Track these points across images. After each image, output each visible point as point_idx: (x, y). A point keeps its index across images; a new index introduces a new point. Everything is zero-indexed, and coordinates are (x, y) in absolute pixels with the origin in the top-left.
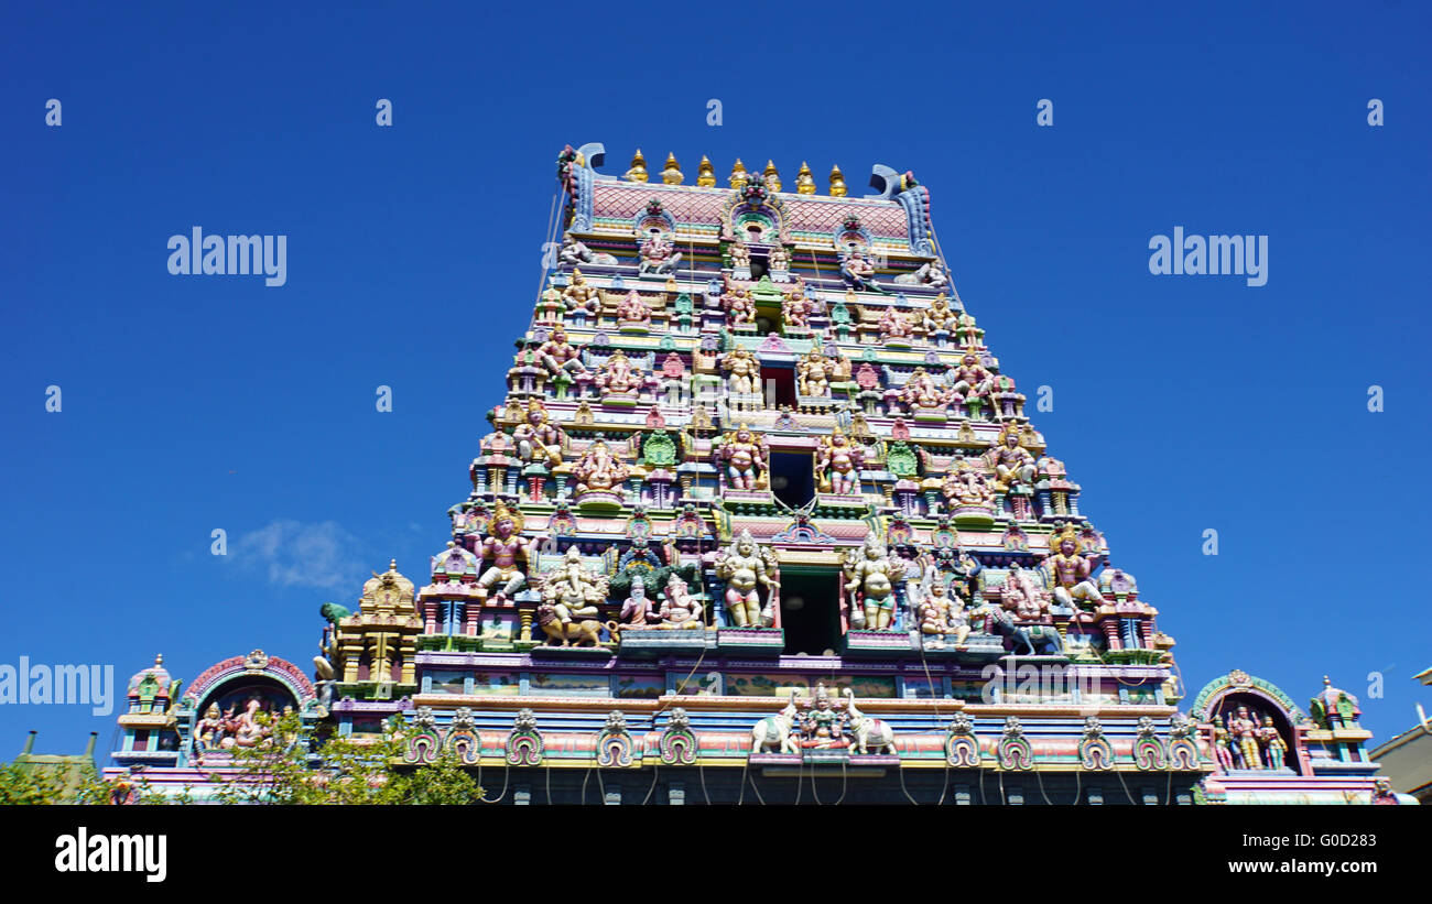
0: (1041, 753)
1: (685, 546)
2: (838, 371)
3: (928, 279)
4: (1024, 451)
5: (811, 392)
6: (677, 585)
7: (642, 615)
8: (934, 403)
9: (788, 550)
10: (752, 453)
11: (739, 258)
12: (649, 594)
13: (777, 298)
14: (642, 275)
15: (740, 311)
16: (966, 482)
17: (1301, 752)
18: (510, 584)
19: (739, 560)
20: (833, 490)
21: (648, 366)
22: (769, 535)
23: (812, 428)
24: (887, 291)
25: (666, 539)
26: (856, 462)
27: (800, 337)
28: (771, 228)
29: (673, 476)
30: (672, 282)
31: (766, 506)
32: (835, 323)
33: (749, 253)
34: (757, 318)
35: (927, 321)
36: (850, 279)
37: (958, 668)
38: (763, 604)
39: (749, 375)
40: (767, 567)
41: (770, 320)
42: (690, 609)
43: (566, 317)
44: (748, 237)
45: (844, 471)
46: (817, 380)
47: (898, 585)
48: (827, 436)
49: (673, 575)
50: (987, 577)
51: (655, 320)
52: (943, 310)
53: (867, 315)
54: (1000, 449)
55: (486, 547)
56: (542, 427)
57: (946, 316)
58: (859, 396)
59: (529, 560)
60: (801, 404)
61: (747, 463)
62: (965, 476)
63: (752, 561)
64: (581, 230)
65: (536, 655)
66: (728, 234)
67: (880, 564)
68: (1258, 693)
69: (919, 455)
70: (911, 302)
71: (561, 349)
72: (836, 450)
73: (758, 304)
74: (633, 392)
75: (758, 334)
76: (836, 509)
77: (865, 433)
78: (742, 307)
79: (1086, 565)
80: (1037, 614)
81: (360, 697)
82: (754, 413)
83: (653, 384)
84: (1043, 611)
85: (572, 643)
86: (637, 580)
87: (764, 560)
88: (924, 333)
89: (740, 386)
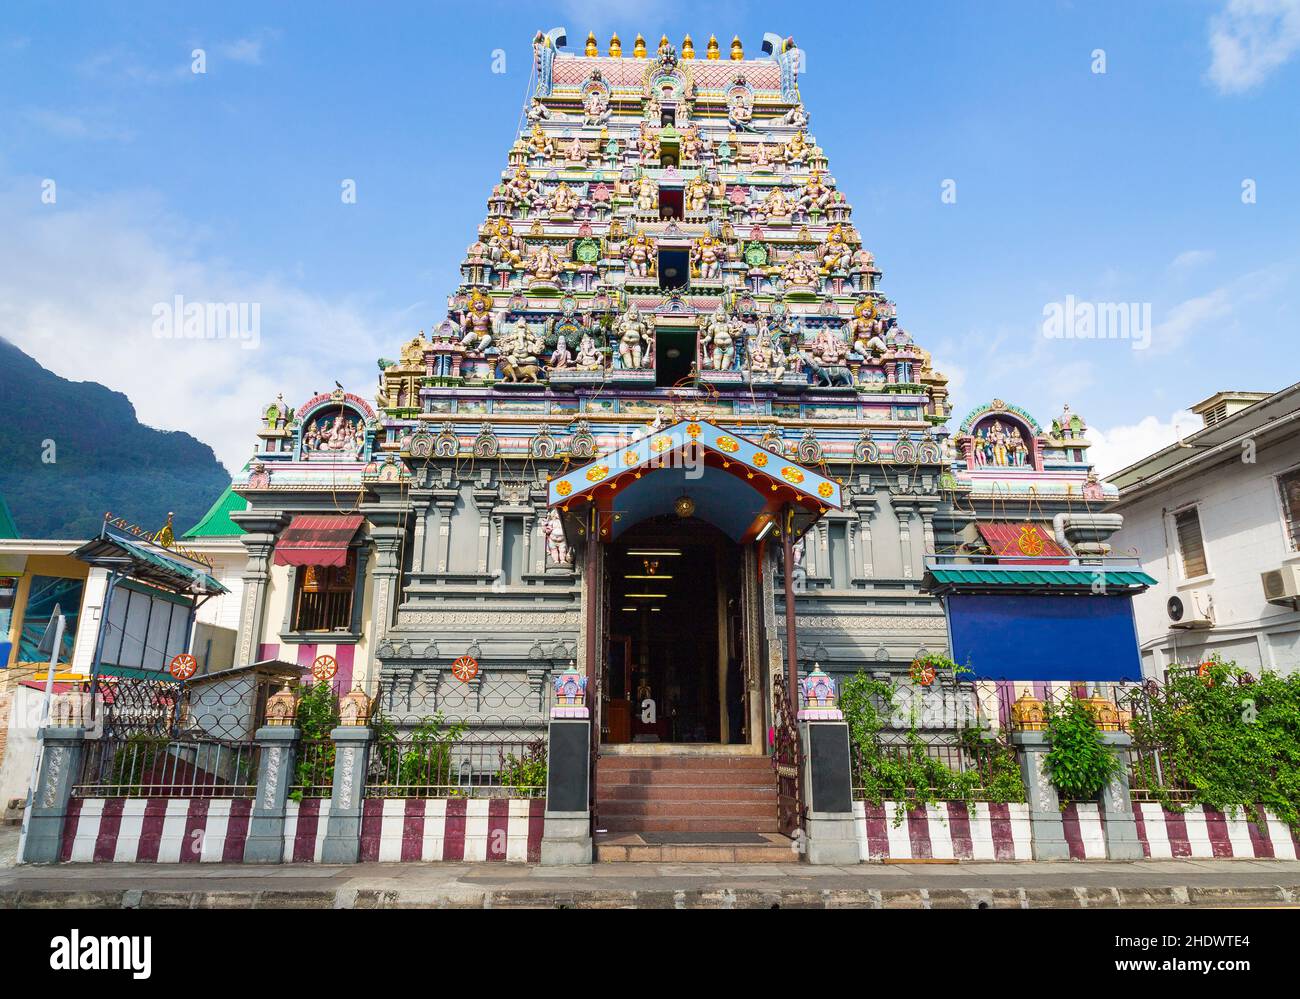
0: (828, 451)
1: (597, 316)
2: (716, 192)
3: (792, 120)
4: (844, 245)
5: (694, 208)
6: (587, 342)
7: (563, 361)
8: (782, 213)
9: (663, 317)
10: (646, 252)
11: (653, 111)
14: (584, 126)
15: (649, 151)
16: (798, 268)
17: (1037, 455)
18: (482, 343)
19: (629, 324)
20: (701, 276)
22: (653, 307)
23: (691, 233)
24: (760, 131)
25: (585, 311)
27: (691, 168)
28: (680, 87)
29: (594, 269)
30: (604, 131)
31: (653, 288)
32: (719, 157)
33: (661, 107)
34: (661, 155)
36: (733, 122)
37: (776, 395)
38: (643, 352)
39: (651, 196)
40: (647, 329)
41: (670, 155)
45: (710, 263)
46: (698, 199)
48: (700, 238)
49: (585, 335)
50: (806, 334)
52: (800, 144)
53: (745, 150)
54: (827, 245)
55: (468, 319)
56: (508, 238)
57: (801, 148)
58: (730, 209)
59: (495, 327)
61: (642, 258)
62: (799, 264)
63: (637, 325)
65: (497, 388)
67: (725, 326)
68: (1011, 415)
69: (768, 251)
70: (776, 138)
71: (524, 183)
72: (705, 248)
73: (662, 145)
74: (570, 211)
75: (661, 167)
76: (702, 289)
77: (731, 236)
78: (651, 147)
79: (879, 325)
80: (835, 359)
81: (399, 416)
82: (652, 223)
83: (586, 205)
84: (841, 357)
85: (519, 380)
86: (561, 339)
87: (645, 324)
88: (784, 161)
89: (643, 206)
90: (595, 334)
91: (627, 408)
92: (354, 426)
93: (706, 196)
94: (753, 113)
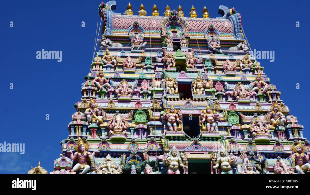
1: (151, 153)
2: (208, 85)
3: (241, 48)
4: (281, 113)
5: (198, 93)
6: (148, 168)
9: (190, 153)
10: (176, 117)
11: (169, 43)
13: (184, 58)
14: (132, 50)
15: (170, 63)
16: (259, 126)
18: (84, 170)
19: (172, 158)
20: (207, 130)
21: (135, 85)
22: (183, 148)
23: (198, 106)
24: (226, 54)
25: (144, 151)
26: (216, 119)
27: (193, 72)
28: (181, 31)
29: (146, 127)
30: (143, 53)
31: (182, 137)
32: (206, 67)
33: (172, 41)
34: (176, 66)
35: (241, 65)
36: (211, 49)
39: (174, 87)
40: (183, 160)
41: (181, 66)
43: (103, 67)
44: (172, 35)
45: (211, 123)
46: (200, 89)
48: (204, 110)
49: (147, 165)
50: (268, 162)
51: (138, 67)
52: (248, 60)
53: (219, 63)
54: (271, 113)
55: (75, 156)
56: (96, 109)
57: (249, 62)
58: (216, 94)
59: (91, 161)
60: (194, 98)
61: (174, 121)
62: (258, 123)
63: (177, 158)
64: (108, 34)
66: (164, 34)
67: (226, 158)
69: (240, 116)
70: (235, 57)
71: (102, 80)
72: (208, 115)
73: (176, 60)
74: (130, 95)
75: (177, 71)
76: (208, 137)
77: (219, 108)
78: (170, 61)
79: (307, 157)
82: (176, 101)
83: (137, 92)
86: (133, 167)
87: (182, 158)
88: (240, 69)
89: (170, 92)
90: (152, 164)
93: (203, 87)
94: (221, 44)
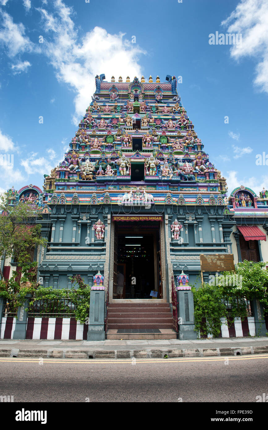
0: (187, 202)
1: (112, 159)
2: (151, 121)
3: (175, 100)
4: (192, 137)
5: (144, 125)
6: (109, 167)
7: (101, 173)
8: (172, 127)
9: (134, 159)
10: (128, 139)
11: (132, 97)
12: (103, 169)
13: (139, 105)
14: (110, 102)
15: (130, 109)
16: (177, 144)
17: (255, 203)
18: (75, 168)
19: (122, 161)
20: (146, 146)
21: (109, 121)
22: (130, 156)
23: (143, 133)
24: (165, 103)
25: (109, 158)
27: (143, 114)
28: (140, 90)
29: (112, 145)
30: (116, 103)
31: (131, 150)
32: (152, 110)
33: (134, 96)
34: (134, 110)
36: (157, 100)
37: (170, 184)
38: (127, 170)
39: (130, 122)
40: (128, 163)
41: (137, 110)
42: (112, 172)
43: (92, 112)
44: (134, 92)
45: (149, 142)
46: (145, 123)
47: (158, 166)
48: (146, 135)
49: (108, 165)
50: (180, 164)
51: (112, 111)
52: (178, 106)
53: (160, 108)
54: (187, 137)
55: (71, 161)
56: (85, 135)
57: (178, 108)
58: (156, 126)
59: (79, 163)
60: (141, 128)
61: (127, 141)
63: (125, 161)
64: (97, 93)
65: (80, 182)
66: (130, 92)
67: (153, 161)
68: (247, 190)
69: (168, 139)
70: (171, 105)
71: (90, 119)
72: (147, 137)
73: (134, 107)
74: (105, 127)
75: (134, 113)
76: (146, 150)
77: (156, 134)
78: (131, 107)
79: (203, 161)
80: (189, 172)
81: (49, 192)
82: (131, 130)
83: (110, 125)
84: (191, 171)
85: (87, 179)
86: (101, 166)
87: (128, 161)
88: (173, 112)
89: (128, 125)
91: (122, 188)
92: (36, 196)
93: (148, 122)
94: (163, 97)
